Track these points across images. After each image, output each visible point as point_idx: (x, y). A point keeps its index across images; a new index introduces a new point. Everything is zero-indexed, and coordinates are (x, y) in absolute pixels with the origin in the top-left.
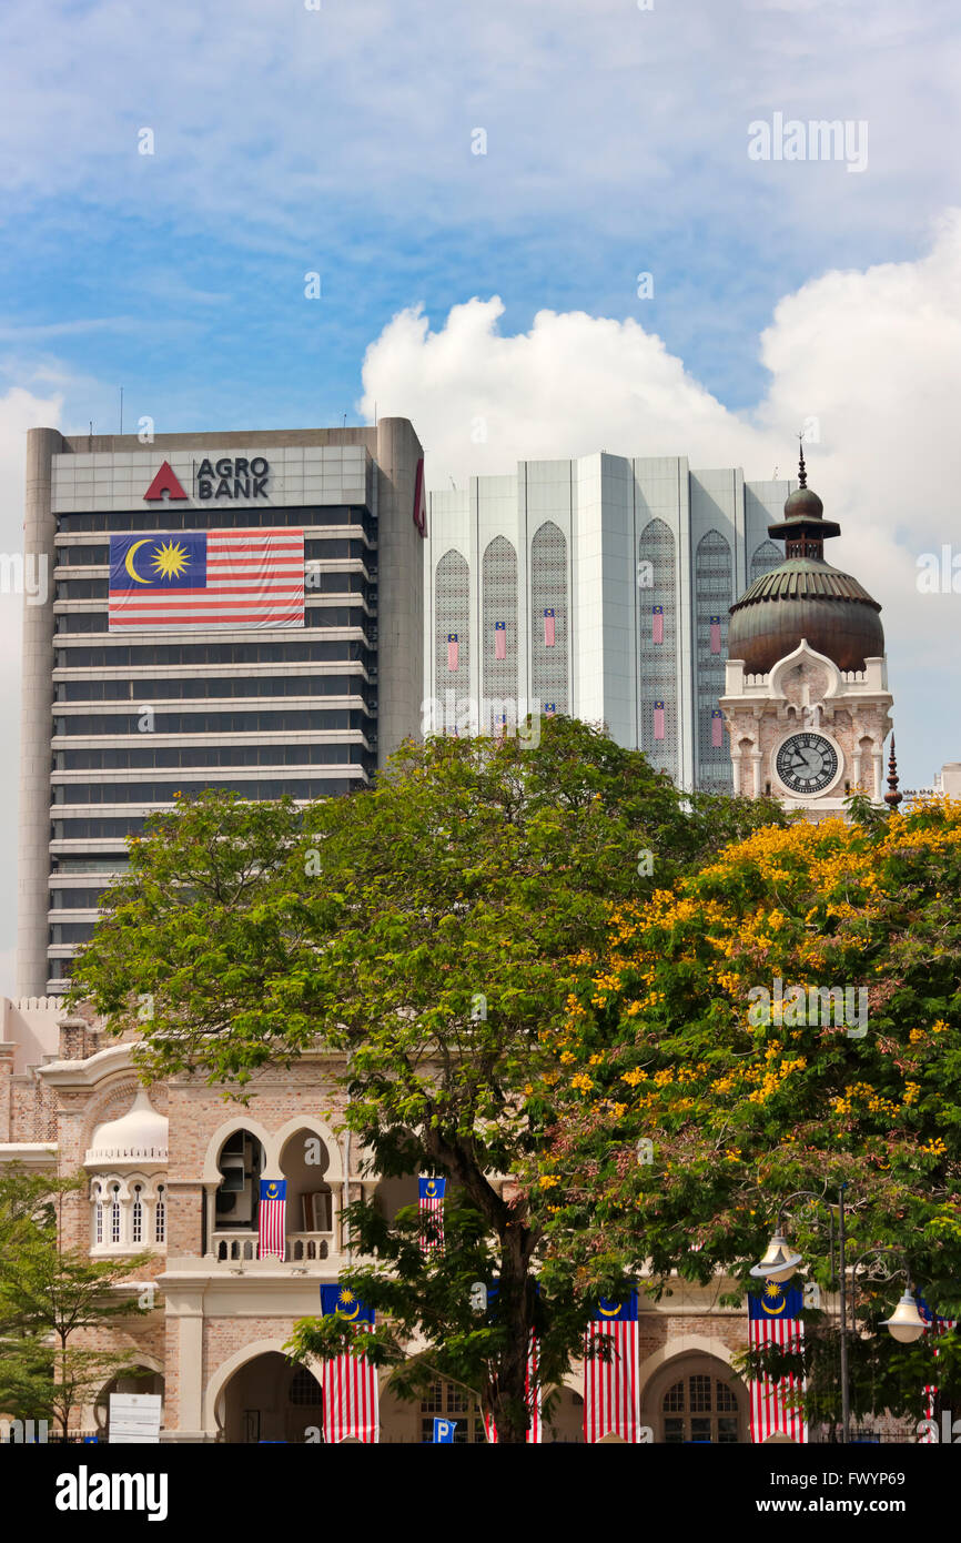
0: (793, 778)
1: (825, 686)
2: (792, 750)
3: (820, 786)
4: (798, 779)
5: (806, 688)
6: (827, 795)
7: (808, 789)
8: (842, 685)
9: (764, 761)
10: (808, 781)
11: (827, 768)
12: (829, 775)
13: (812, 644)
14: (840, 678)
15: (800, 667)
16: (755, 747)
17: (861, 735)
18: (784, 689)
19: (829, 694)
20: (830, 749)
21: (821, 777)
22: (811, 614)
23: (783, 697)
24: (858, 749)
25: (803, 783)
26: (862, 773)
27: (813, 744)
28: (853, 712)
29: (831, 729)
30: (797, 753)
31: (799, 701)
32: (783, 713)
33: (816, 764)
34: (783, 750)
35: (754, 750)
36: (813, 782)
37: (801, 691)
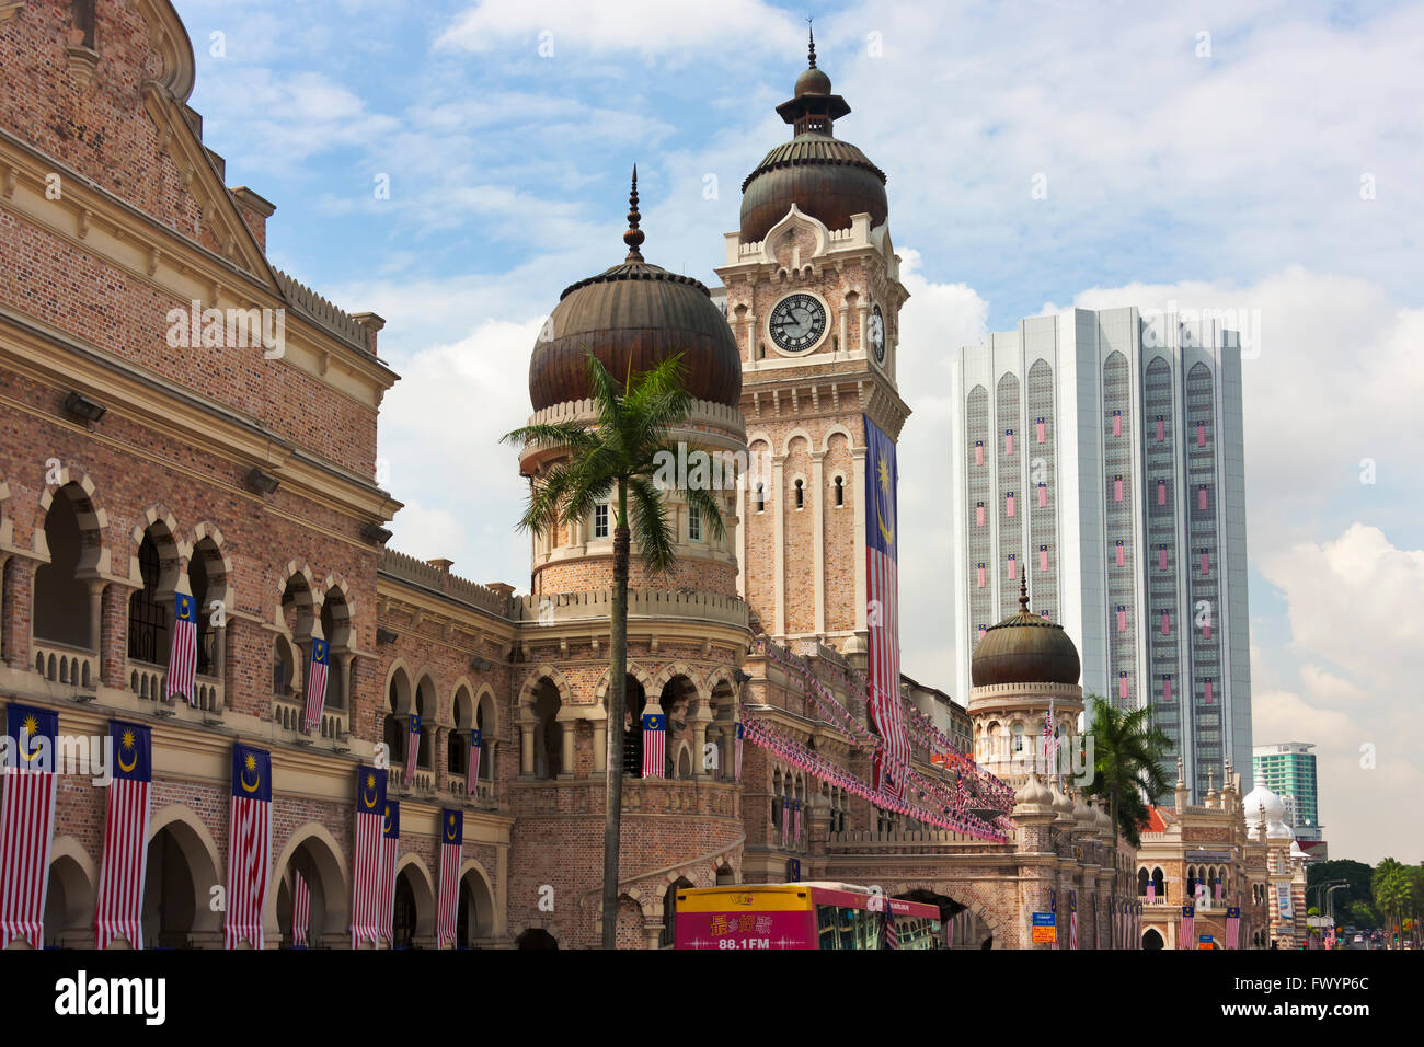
0: (785, 338)
1: (813, 245)
2: (784, 312)
3: (810, 343)
4: (789, 339)
5: (796, 251)
6: (816, 352)
7: (799, 347)
8: (829, 243)
9: (758, 324)
10: (798, 340)
11: (816, 326)
12: (818, 332)
13: (802, 208)
14: (827, 237)
15: (791, 231)
16: (749, 312)
17: (847, 290)
18: (776, 253)
19: (817, 253)
20: (820, 307)
21: (811, 335)
22: (801, 178)
23: (774, 261)
24: (844, 304)
25: (794, 342)
26: (848, 328)
27: (803, 304)
28: (839, 268)
29: (821, 288)
30: (789, 314)
31: (789, 263)
32: (775, 277)
33: (806, 322)
34: (776, 313)
35: (749, 315)
36: (803, 341)
37: (791, 253)
